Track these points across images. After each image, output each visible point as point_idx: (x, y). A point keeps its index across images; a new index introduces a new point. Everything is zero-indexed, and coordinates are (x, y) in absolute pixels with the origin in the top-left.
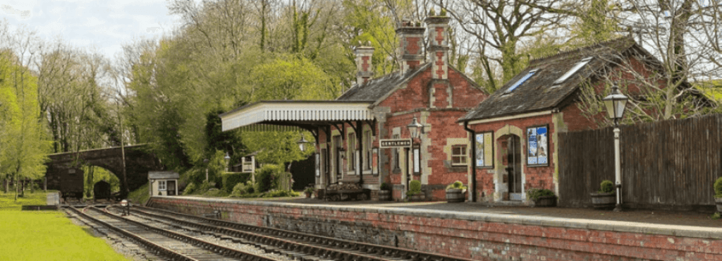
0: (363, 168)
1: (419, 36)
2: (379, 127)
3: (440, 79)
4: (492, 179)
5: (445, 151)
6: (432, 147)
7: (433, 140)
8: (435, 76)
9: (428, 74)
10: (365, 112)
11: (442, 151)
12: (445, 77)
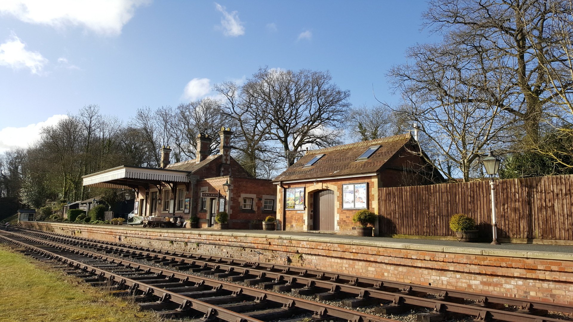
0: (176, 209)
1: (208, 142)
2: (192, 186)
3: (226, 164)
4: (302, 216)
5: (239, 201)
6: (233, 198)
7: (234, 194)
8: (224, 162)
9: (220, 160)
10: (184, 178)
11: (238, 201)
12: (228, 162)
